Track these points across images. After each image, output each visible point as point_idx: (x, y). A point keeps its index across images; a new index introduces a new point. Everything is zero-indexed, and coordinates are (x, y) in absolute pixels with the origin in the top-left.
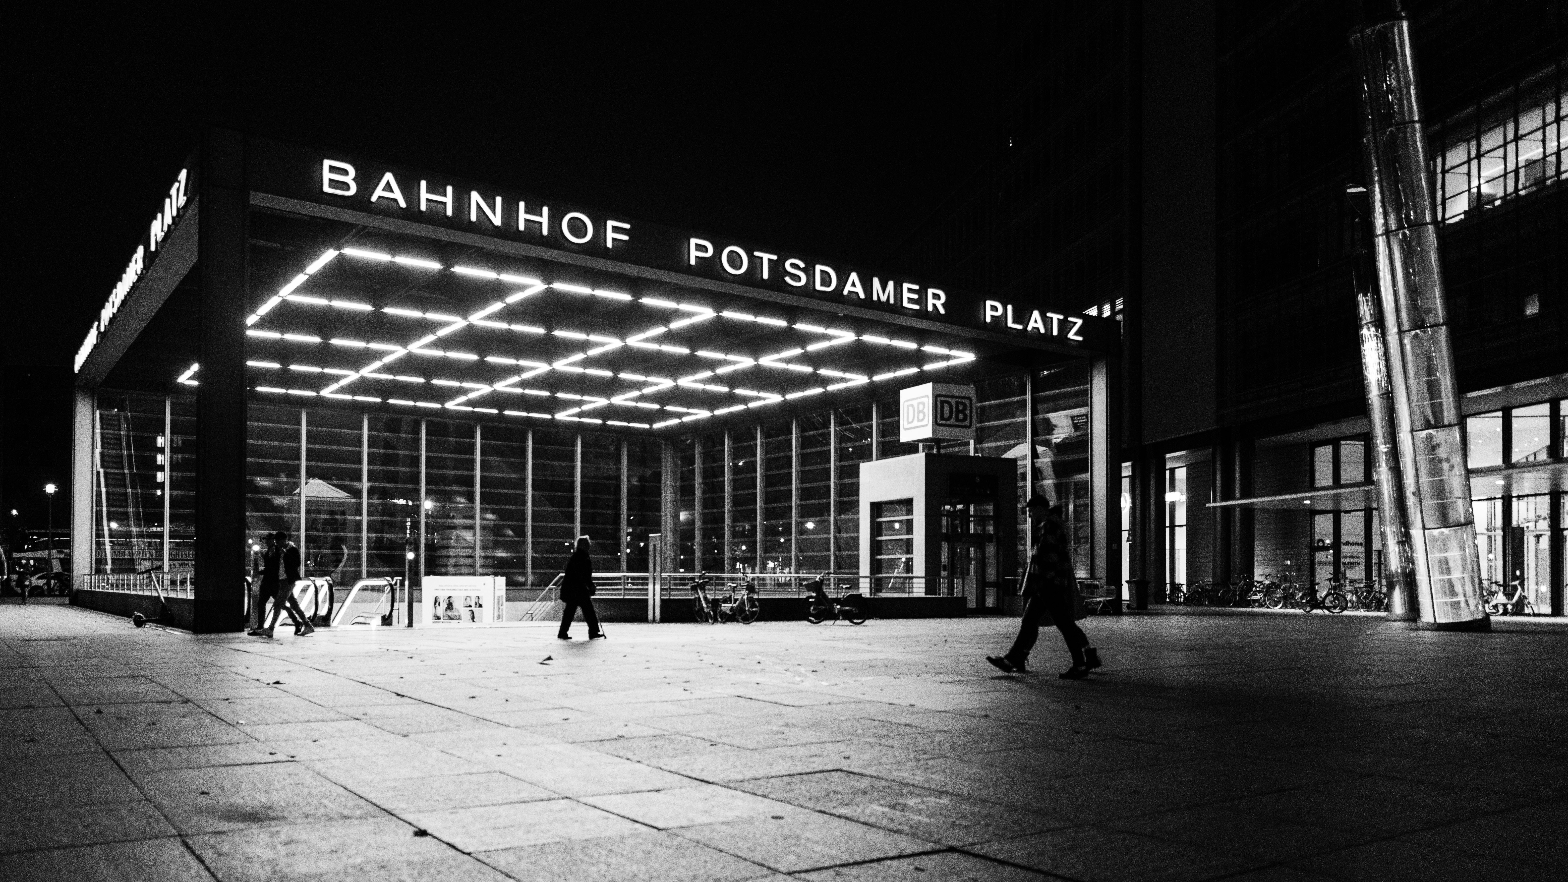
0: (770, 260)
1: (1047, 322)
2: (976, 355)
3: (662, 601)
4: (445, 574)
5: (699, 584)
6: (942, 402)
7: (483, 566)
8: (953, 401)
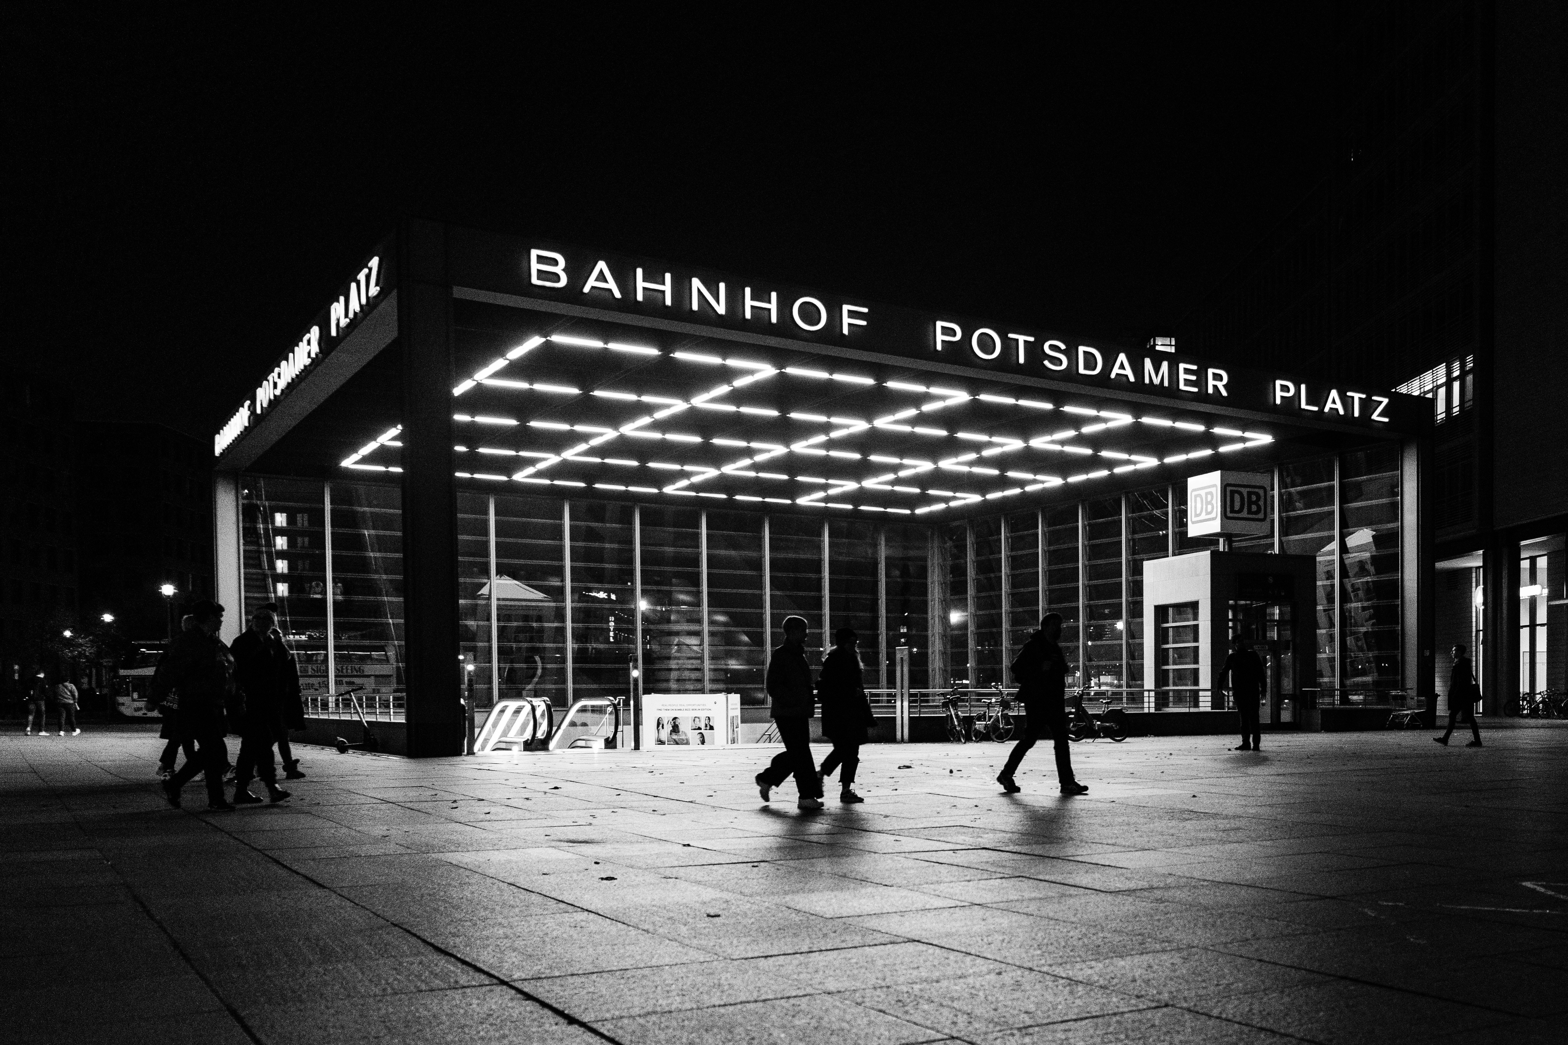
0: (1025, 342)
1: (1347, 402)
2: (1274, 437)
3: (910, 719)
4: (667, 691)
5: (951, 701)
6: (1232, 492)
7: (712, 681)
8: (1245, 491)
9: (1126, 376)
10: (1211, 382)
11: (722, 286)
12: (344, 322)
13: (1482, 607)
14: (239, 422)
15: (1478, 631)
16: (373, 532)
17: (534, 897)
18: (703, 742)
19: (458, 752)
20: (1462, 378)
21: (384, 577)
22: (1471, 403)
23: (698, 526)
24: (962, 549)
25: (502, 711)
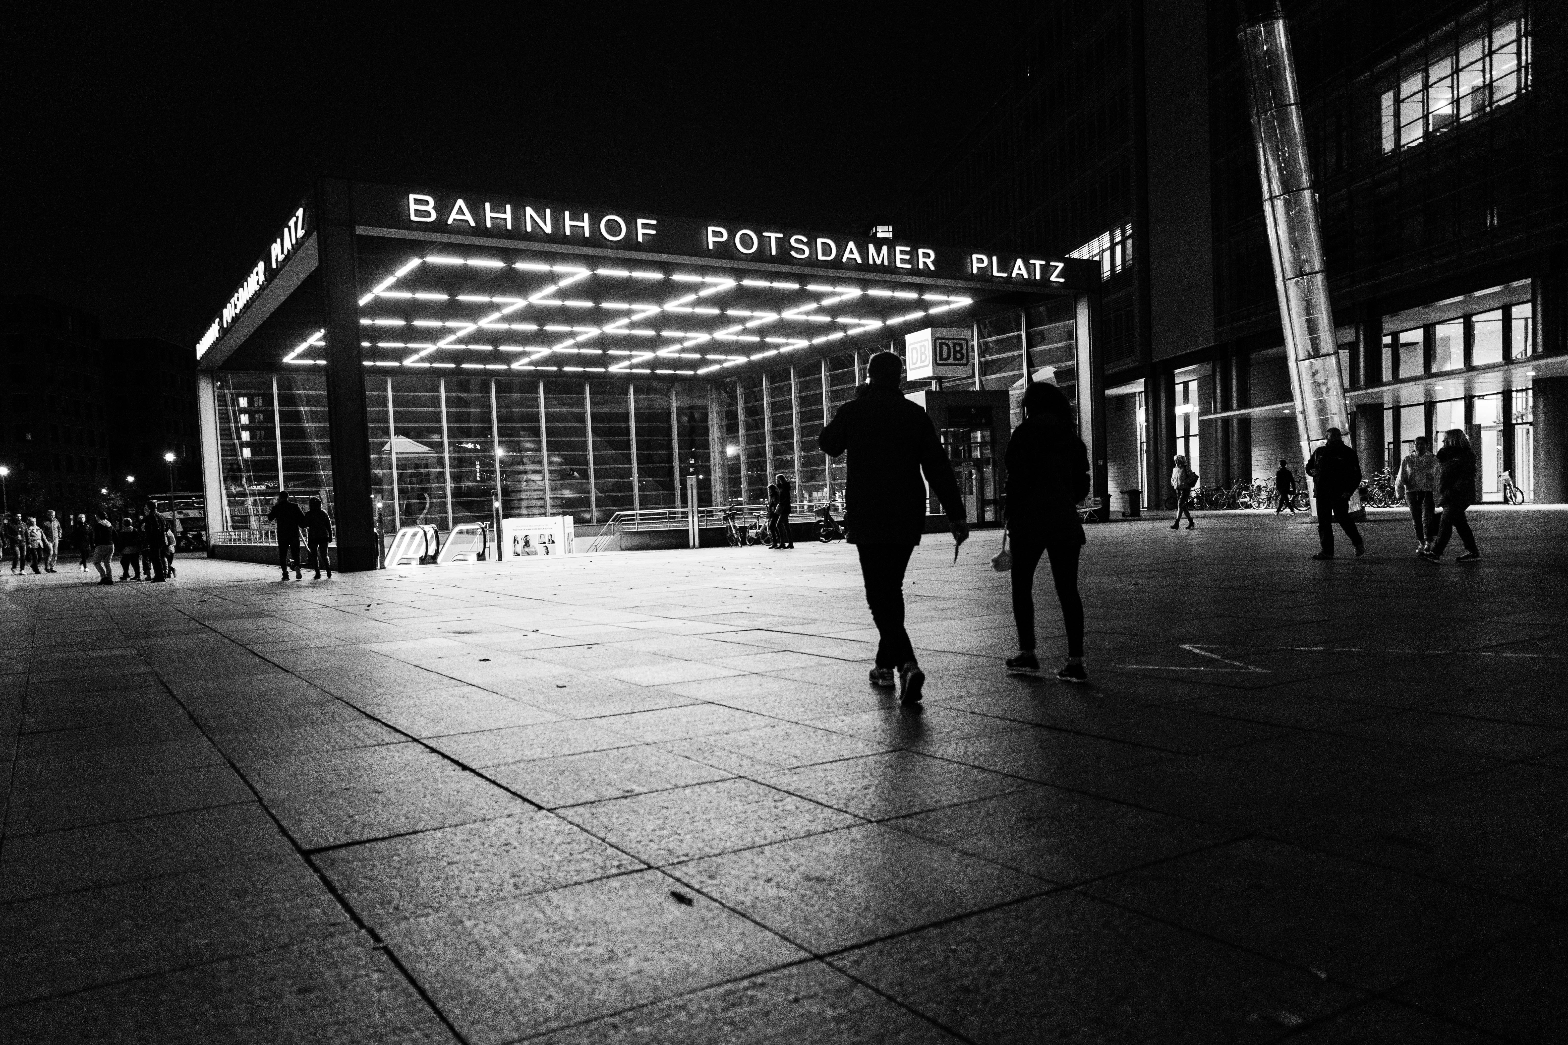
0: (776, 238)
2: (972, 299)
3: (700, 530)
4: (520, 516)
5: (729, 515)
6: (941, 344)
7: (553, 507)
8: (950, 343)
9: (855, 259)
10: (921, 260)
11: (548, 211)
12: (281, 258)
13: (1145, 424)
14: (212, 334)
15: (1141, 443)
16: (307, 409)
17: (432, 675)
18: (547, 553)
19: (373, 567)
20: (1123, 243)
21: (316, 441)
22: (1131, 262)
23: (536, 391)
24: (734, 398)
25: (404, 535)
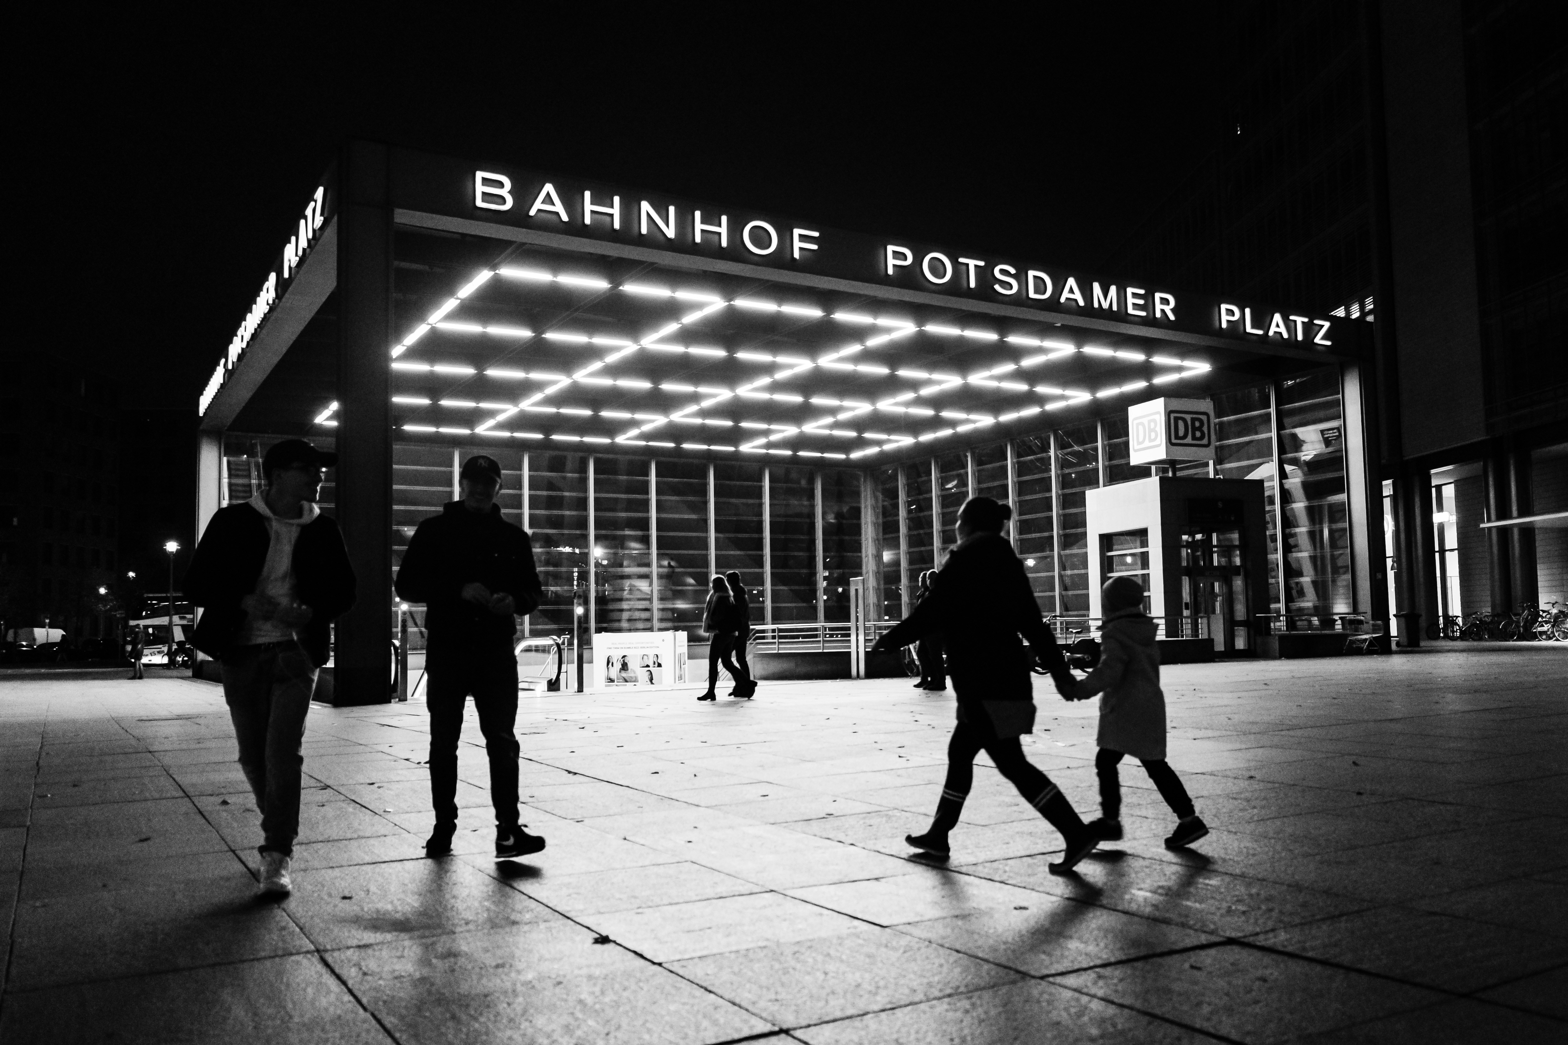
0: (976, 266)
1: (1290, 326)
2: (1211, 365)
7: (661, 619)
9: (1076, 300)
10: (1159, 307)
11: (672, 209)
12: (294, 262)
18: (651, 680)
19: (388, 699)
23: (646, 472)
